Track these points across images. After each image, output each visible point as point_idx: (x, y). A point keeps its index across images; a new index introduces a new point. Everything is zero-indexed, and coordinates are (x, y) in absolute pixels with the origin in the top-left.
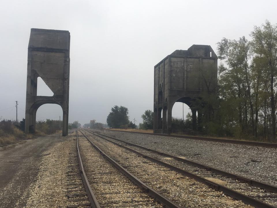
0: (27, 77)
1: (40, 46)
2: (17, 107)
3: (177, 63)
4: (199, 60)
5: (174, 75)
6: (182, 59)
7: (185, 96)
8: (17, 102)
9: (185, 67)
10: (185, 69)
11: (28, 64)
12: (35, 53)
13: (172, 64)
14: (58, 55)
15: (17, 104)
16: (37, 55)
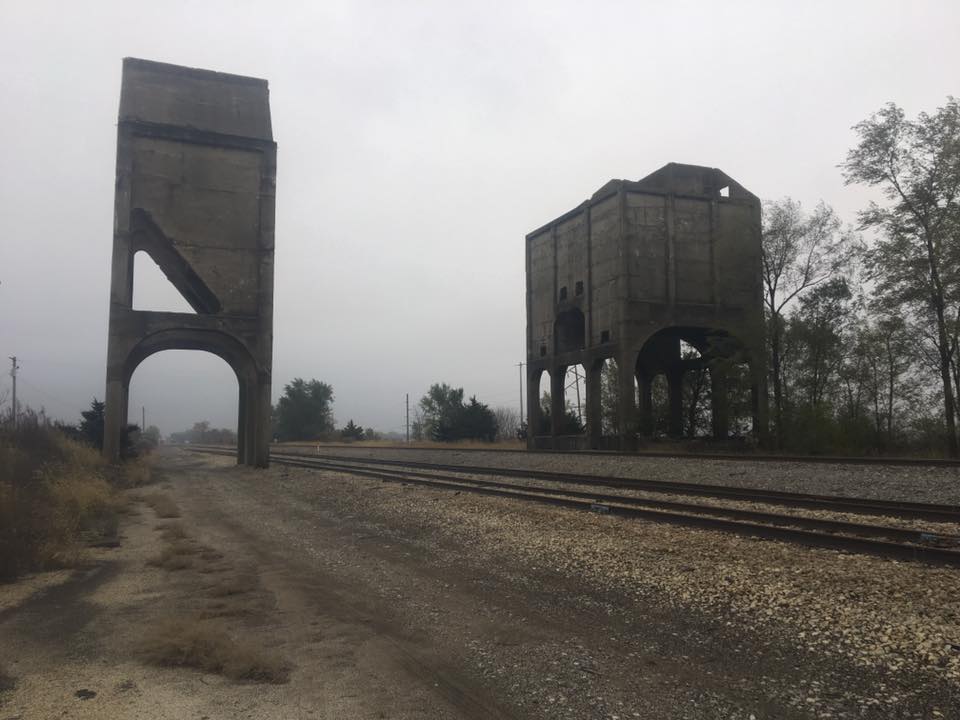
0: (116, 237)
1: (166, 120)
2: (14, 378)
3: (645, 214)
4: (711, 207)
5: (637, 253)
6: (660, 201)
7: (672, 324)
8: (14, 360)
9: (671, 226)
10: (671, 233)
11: (119, 186)
12: (145, 144)
13: (631, 215)
14: (235, 158)
15: (14, 365)
16: (152, 152)
